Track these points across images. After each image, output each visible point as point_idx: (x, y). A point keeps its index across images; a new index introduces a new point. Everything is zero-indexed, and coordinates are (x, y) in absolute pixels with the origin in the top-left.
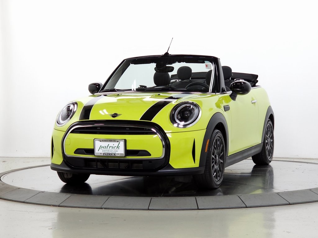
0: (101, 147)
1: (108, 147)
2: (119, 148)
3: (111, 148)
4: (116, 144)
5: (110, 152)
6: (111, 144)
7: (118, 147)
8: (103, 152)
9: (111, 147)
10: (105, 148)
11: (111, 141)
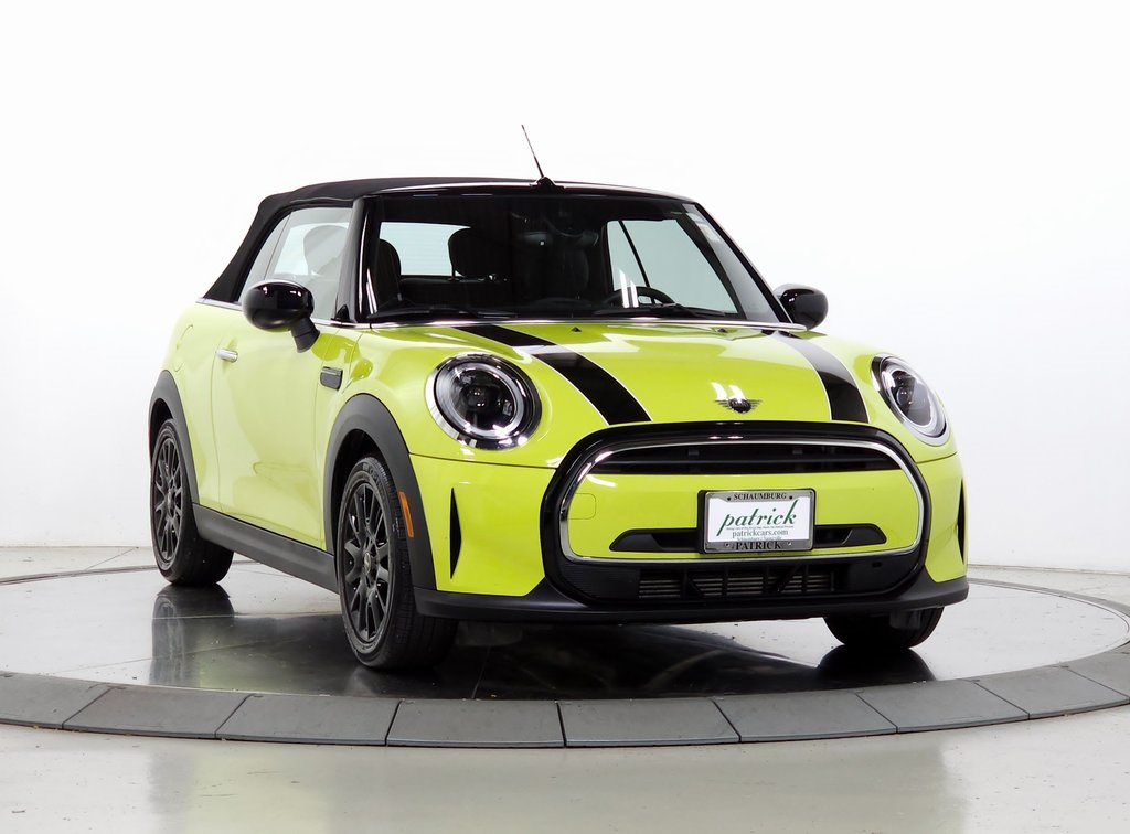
0: (729, 521)
1: (756, 520)
2: (791, 522)
3: (764, 521)
4: (783, 507)
5: (761, 538)
6: (765, 507)
7: (788, 517)
8: (736, 539)
9: (766, 517)
10: (743, 524)
11: (766, 496)
